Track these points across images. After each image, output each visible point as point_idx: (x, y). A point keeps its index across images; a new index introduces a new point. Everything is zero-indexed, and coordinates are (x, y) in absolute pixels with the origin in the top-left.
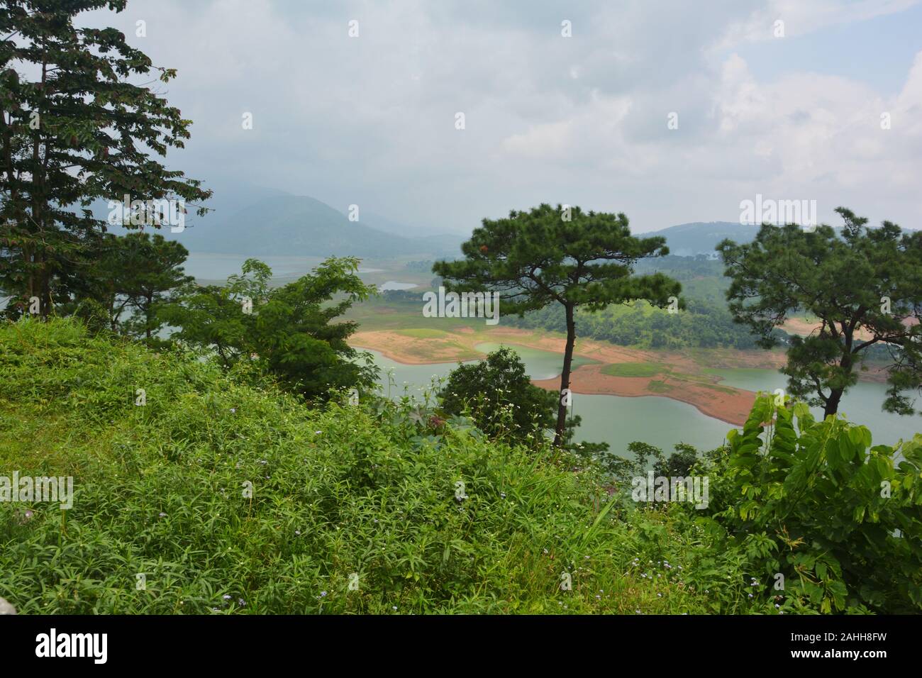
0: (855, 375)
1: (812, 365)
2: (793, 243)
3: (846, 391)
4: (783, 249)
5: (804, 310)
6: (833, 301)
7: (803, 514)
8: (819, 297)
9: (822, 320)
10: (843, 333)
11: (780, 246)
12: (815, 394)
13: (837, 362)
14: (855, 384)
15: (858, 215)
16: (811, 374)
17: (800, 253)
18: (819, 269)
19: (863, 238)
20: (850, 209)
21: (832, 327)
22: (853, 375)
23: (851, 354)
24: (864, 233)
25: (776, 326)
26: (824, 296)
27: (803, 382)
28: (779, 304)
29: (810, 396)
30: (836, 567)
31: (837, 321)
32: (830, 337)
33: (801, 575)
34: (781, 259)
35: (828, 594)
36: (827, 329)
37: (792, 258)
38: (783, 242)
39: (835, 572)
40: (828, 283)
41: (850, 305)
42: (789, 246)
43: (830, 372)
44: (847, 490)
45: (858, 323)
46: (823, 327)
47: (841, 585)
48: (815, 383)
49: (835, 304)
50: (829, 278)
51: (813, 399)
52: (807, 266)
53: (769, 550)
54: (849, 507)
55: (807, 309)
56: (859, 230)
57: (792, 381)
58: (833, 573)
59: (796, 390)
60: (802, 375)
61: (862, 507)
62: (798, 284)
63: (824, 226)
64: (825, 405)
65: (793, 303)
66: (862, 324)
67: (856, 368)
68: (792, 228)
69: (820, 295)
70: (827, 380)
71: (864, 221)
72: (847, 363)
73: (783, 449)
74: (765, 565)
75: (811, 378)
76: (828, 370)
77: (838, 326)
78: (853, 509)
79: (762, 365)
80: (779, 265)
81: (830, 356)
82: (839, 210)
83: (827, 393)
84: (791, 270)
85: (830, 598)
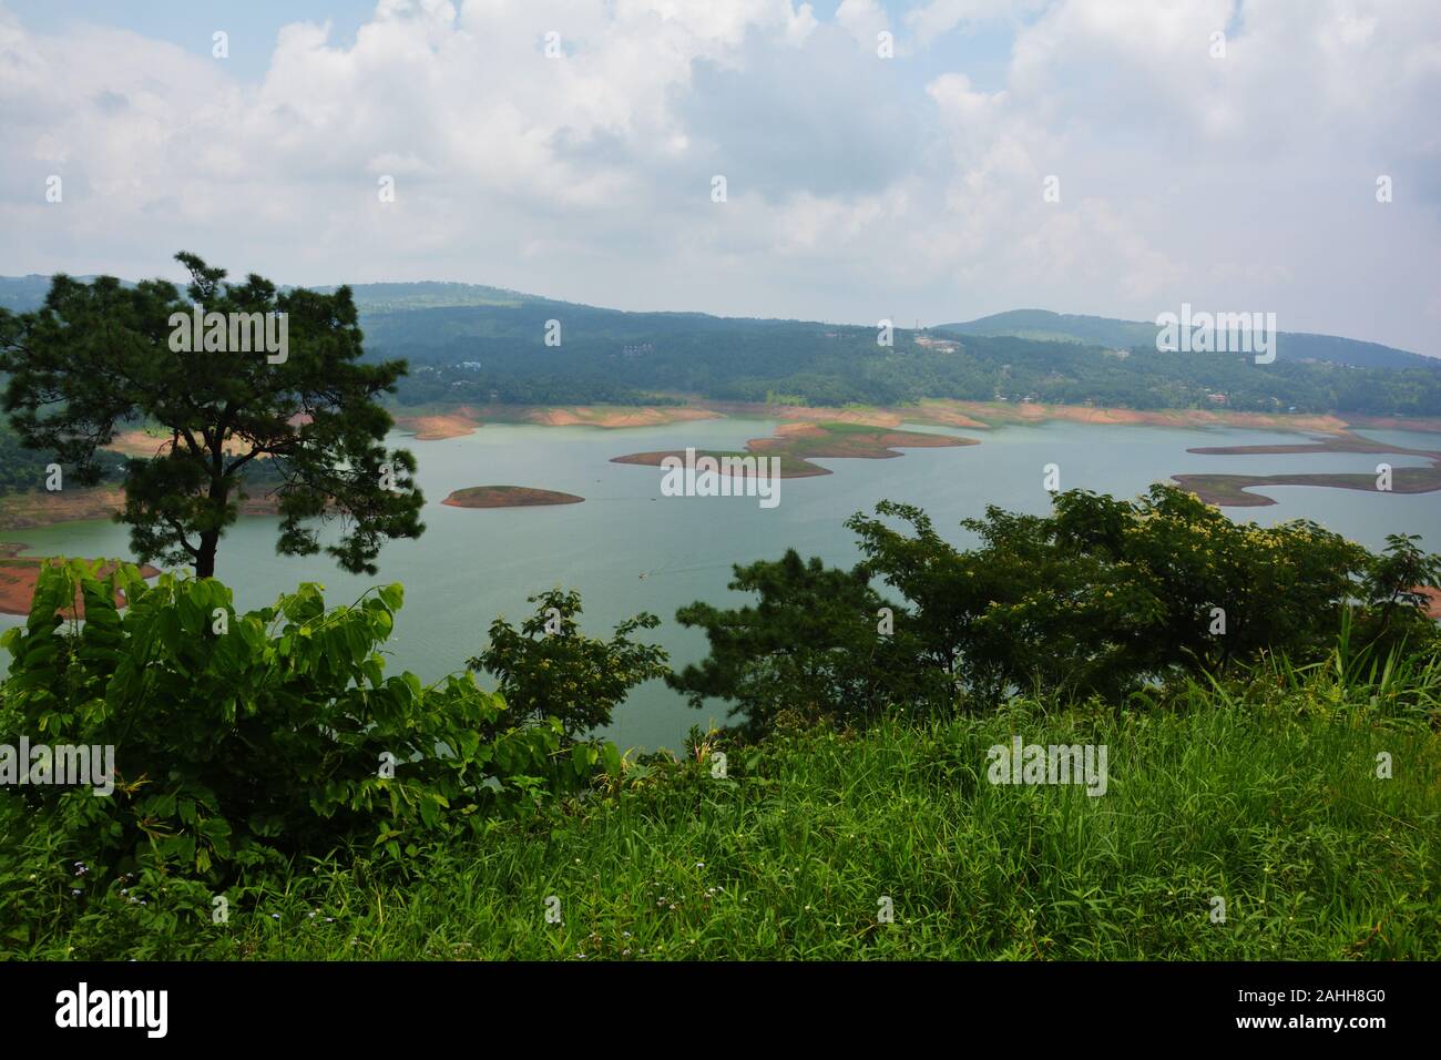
0: (232, 507)
1: (164, 500)
2: (112, 309)
3: (222, 534)
4: (96, 320)
5: (142, 415)
6: (186, 399)
7: (146, 735)
8: (164, 394)
9: (172, 430)
10: (207, 448)
11: (90, 315)
12: (178, 547)
13: (205, 491)
14: (234, 520)
15: (211, 264)
16: (166, 516)
17: (126, 326)
18: (158, 351)
19: (222, 300)
20: (198, 255)
21: (190, 440)
22: (230, 507)
23: (223, 475)
24: (222, 293)
25: (98, 448)
26: (171, 391)
27: (156, 530)
28: (101, 412)
29: (168, 550)
30: (209, 800)
31: (196, 430)
32: (189, 455)
33: (150, 833)
34: (94, 336)
35: (204, 843)
36: (182, 442)
37: (112, 334)
38: (95, 308)
39: (209, 806)
40: (174, 371)
41: (212, 403)
42: (106, 315)
43: (195, 509)
44: (205, 680)
45: (227, 430)
46: (176, 441)
47: (220, 822)
48: (174, 530)
49: (190, 404)
50: (176, 364)
51: (174, 553)
52: (139, 346)
53: (101, 808)
54: (212, 705)
55: (147, 414)
56: (214, 288)
57: (137, 533)
58: (206, 809)
59: (146, 546)
60: (153, 519)
61: (231, 699)
62: (127, 376)
63: (159, 282)
64: (195, 560)
65: (124, 408)
66: (233, 431)
67: (232, 497)
68: (107, 284)
69: (165, 390)
70: (191, 521)
71: (221, 274)
72: (219, 492)
73: (101, 643)
74: (99, 836)
75: (166, 522)
76: (191, 504)
77: (199, 438)
78: (219, 705)
79: (92, 514)
80: (91, 345)
81: (192, 484)
82: (182, 257)
83: (195, 541)
84: (112, 353)
85: (208, 847)
